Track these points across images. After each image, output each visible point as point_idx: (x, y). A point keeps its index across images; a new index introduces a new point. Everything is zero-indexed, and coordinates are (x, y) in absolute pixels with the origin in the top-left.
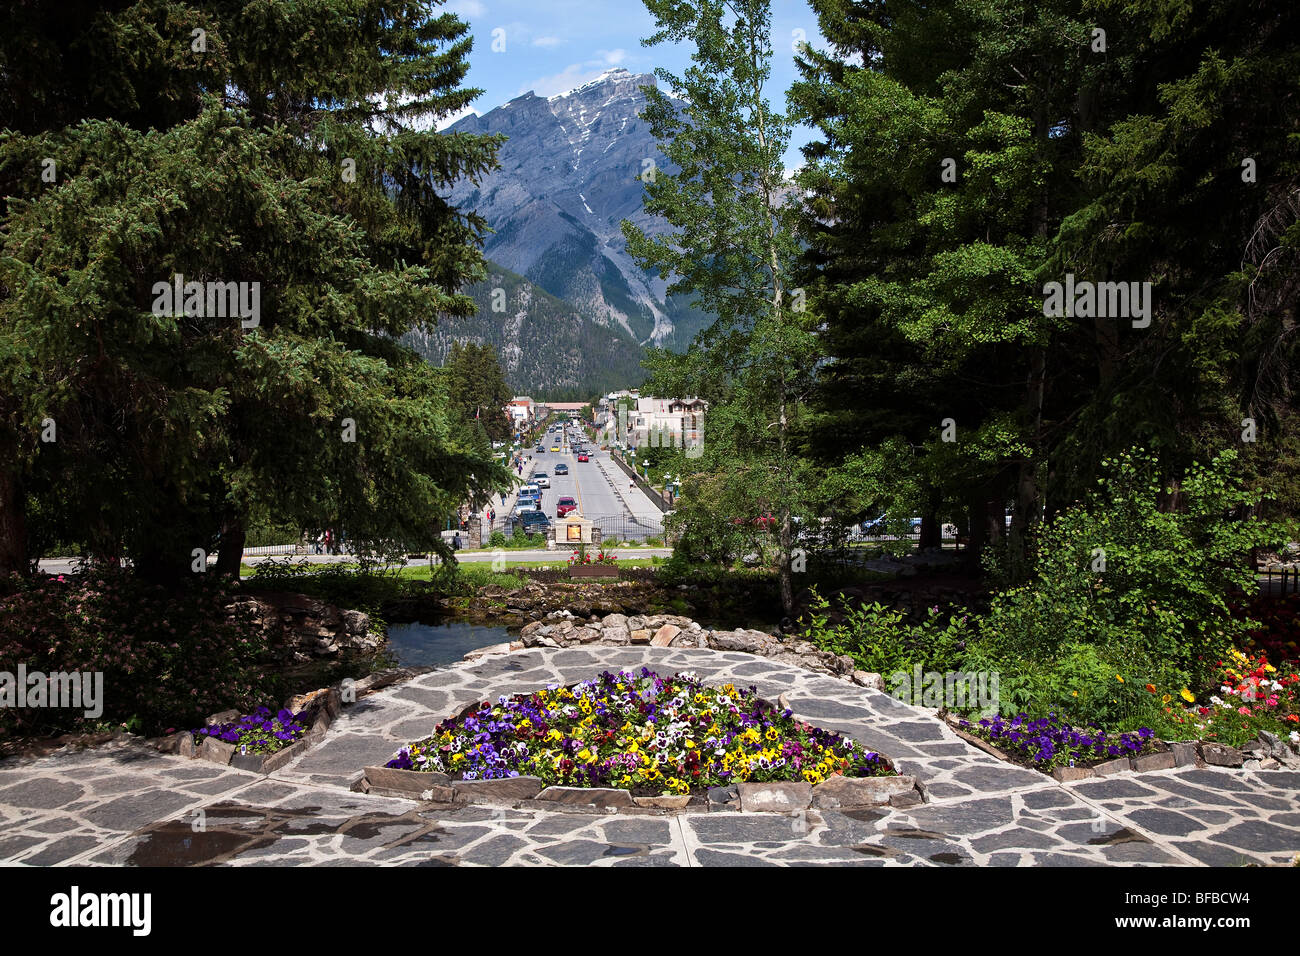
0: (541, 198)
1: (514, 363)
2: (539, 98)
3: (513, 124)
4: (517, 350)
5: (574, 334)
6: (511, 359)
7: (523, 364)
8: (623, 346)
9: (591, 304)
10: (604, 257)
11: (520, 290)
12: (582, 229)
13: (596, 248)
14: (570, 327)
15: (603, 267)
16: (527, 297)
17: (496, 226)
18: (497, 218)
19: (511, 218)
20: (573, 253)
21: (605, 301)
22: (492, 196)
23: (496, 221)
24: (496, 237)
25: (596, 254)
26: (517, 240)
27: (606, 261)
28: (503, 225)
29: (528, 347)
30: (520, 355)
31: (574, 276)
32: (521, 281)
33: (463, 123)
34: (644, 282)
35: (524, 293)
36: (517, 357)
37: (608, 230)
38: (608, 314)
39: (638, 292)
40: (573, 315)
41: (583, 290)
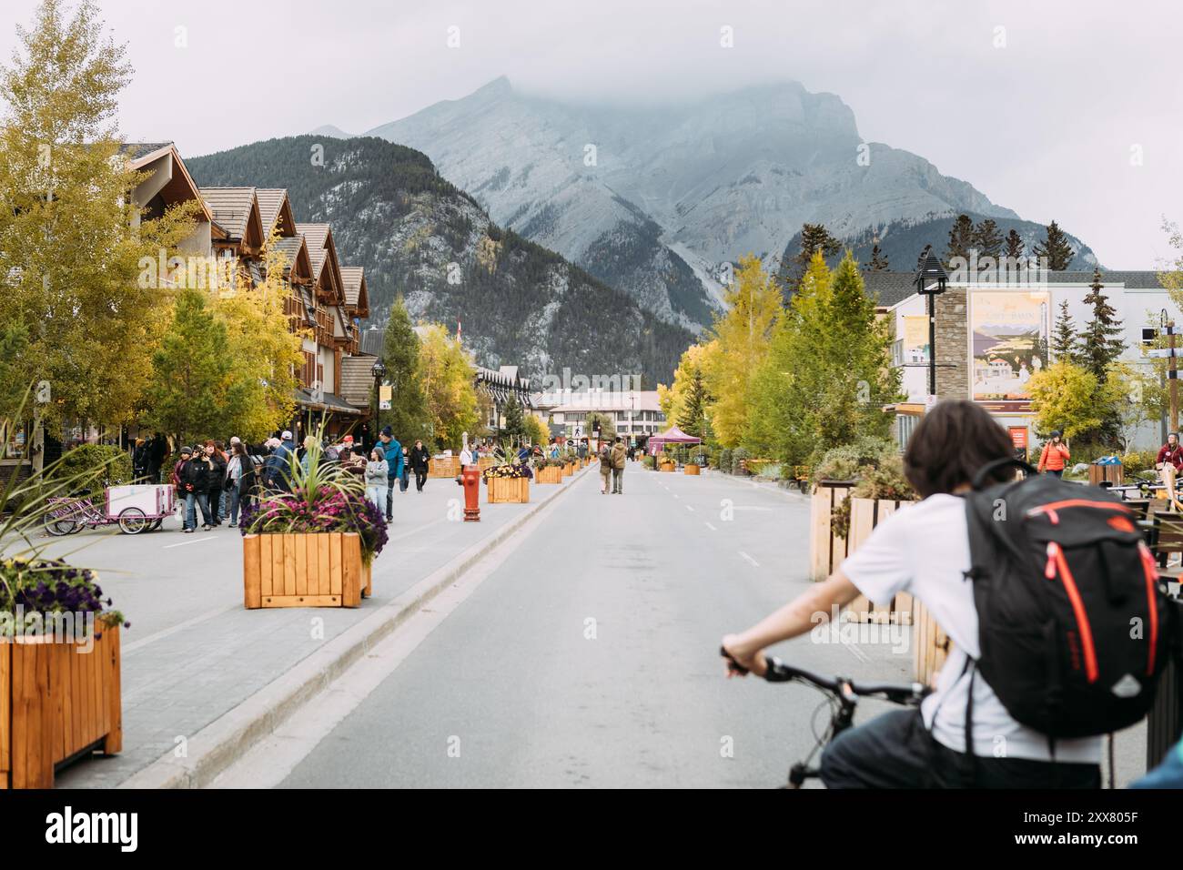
0: (588, 178)
1: (539, 377)
5: (632, 336)
6: (535, 370)
9: (654, 309)
11: (551, 271)
12: (641, 216)
14: (626, 326)
15: (670, 263)
16: (563, 282)
17: (528, 213)
18: (531, 203)
19: (550, 200)
20: (630, 243)
21: (673, 307)
22: (525, 175)
23: (528, 206)
24: (530, 226)
25: (660, 247)
26: (557, 231)
27: (673, 257)
28: (539, 211)
29: (560, 354)
30: (548, 366)
31: (630, 274)
32: (553, 259)
33: (491, 87)
34: (723, 284)
35: (557, 275)
36: (544, 367)
37: (676, 220)
38: (677, 323)
39: (716, 295)
40: (630, 310)
41: (642, 292)
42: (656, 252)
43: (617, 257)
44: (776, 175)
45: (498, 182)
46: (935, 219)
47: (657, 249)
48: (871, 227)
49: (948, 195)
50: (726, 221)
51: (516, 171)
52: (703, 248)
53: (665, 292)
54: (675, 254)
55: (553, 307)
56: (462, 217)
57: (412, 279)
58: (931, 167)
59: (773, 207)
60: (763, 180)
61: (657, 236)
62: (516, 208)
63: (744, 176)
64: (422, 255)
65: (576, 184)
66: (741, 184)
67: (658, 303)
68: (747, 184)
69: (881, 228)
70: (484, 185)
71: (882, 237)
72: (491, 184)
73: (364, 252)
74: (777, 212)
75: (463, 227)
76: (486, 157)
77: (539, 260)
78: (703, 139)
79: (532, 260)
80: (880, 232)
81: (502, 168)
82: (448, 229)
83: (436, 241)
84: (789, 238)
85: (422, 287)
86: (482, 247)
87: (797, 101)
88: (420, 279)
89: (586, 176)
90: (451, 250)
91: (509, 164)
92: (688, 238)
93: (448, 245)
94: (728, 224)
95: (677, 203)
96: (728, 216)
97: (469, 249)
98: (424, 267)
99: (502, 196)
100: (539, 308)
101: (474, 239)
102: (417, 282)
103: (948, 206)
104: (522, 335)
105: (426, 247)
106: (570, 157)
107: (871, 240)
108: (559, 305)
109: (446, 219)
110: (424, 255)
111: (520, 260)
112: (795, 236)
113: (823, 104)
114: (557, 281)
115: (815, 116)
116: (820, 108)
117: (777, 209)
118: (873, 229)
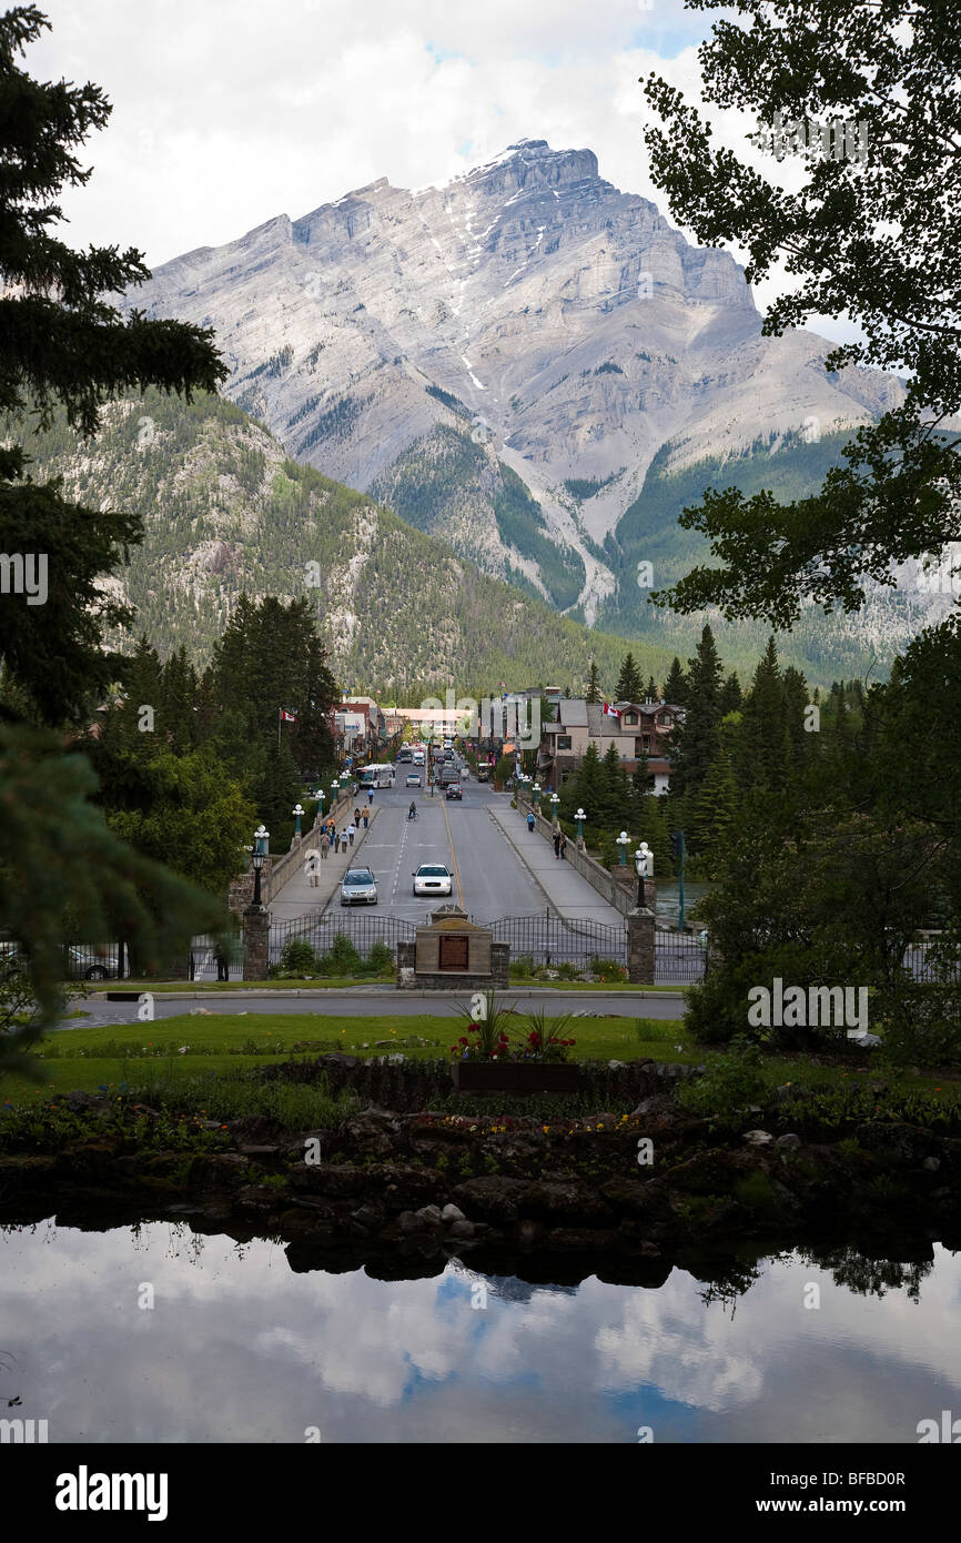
0: (397, 362)
1: (345, 641)
2: (397, 191)
3: (350, 234)
4: (351, 619)
5: (449, 594)
6: (340, 633)
7: (361, 643)
8: (531, 616)
9: (477, 542)
10: (502, 465)
11: (357, 516)
13: (489, 449)
14: (443, 582)
15: (500, 481)
16: (371, 529)
17: (318, 408)
18: (322, 394)
19: (346, 394)
20: (449, 456)
21: (502, 539)
22: (314, 357)
23: (318, 400)
24: (320, 427)
25: (488, 459)
26: (355, 433)
27: (505, 472)
28: (332, 408)
29: (369, 615)
30: (355, 629)
31: (450, 495)
32: (359, 502)
33: (267, 231)
34: (568, 508)
35: (364, 521)
36: (351, 630)
37: (509, 419)
38: (507, 560)
39: (559, 524)
40: (447, 562)
41: (464, 519)
42: (483, 466)
43: (433, 472)
44: (642, 361)
45: (278, 367)
46: (843, 428)
47: (485, 462)
48: (760, 436)
49: (864, 392)
50: (575, 424)
51: (301, 353)
52: (544, 459)
53: (493, 520)
54: (508, 467)
55: (358, 561)
56: (254, 450)
57: (201, 525)
59: (637, 407)
60: (624, 369)
62: (303, 401)
63: (600, 363)
64: (210, 499)
65: (381, 372)
66: (597, 373)
67: (484, 535)
68: (604, 374)
69: (773, 438)
70: (260, 370)
71: (774, 450)
72: (269, 368)
73: (144, 492)
74: (643, 413)
75: (256, 463)
76: (262, 330)
77: (344, 503)
78: (548, 307)
79: (335, 503)
80: (772, 444)
81: (283, 348)
82: (240, 465)
83: (226, 481)
84: (656, 447)
85: (213, 536)
86: (278, 487)
87: (674, 257)
88: (210, 527)
89: (393, 358)
90: (243, 492)
91: (293, 343)
92: (526, 444)
93: (240, 485)
94: (577, 427)
95: (511, 395)
96: (578, 417)
97: (264, 490)
98: (214, 512)
99: (283, 385)
100: (344, 562)
101: (269, 477)
102: (207, 529)
103: (861, 410)
104: (326, 593)
105: (216, 488)
106: (372, 332)
107: (759, 455)
108: (366, 557)
109: (236, 454)
110: (213, 497)
111: (323, 502)
112: (664, 446)
113: (709, 263)
114: (364, 528)
115: (698, 280)
116: (705, 268)
117: (642, 408)
118: (763, 439)
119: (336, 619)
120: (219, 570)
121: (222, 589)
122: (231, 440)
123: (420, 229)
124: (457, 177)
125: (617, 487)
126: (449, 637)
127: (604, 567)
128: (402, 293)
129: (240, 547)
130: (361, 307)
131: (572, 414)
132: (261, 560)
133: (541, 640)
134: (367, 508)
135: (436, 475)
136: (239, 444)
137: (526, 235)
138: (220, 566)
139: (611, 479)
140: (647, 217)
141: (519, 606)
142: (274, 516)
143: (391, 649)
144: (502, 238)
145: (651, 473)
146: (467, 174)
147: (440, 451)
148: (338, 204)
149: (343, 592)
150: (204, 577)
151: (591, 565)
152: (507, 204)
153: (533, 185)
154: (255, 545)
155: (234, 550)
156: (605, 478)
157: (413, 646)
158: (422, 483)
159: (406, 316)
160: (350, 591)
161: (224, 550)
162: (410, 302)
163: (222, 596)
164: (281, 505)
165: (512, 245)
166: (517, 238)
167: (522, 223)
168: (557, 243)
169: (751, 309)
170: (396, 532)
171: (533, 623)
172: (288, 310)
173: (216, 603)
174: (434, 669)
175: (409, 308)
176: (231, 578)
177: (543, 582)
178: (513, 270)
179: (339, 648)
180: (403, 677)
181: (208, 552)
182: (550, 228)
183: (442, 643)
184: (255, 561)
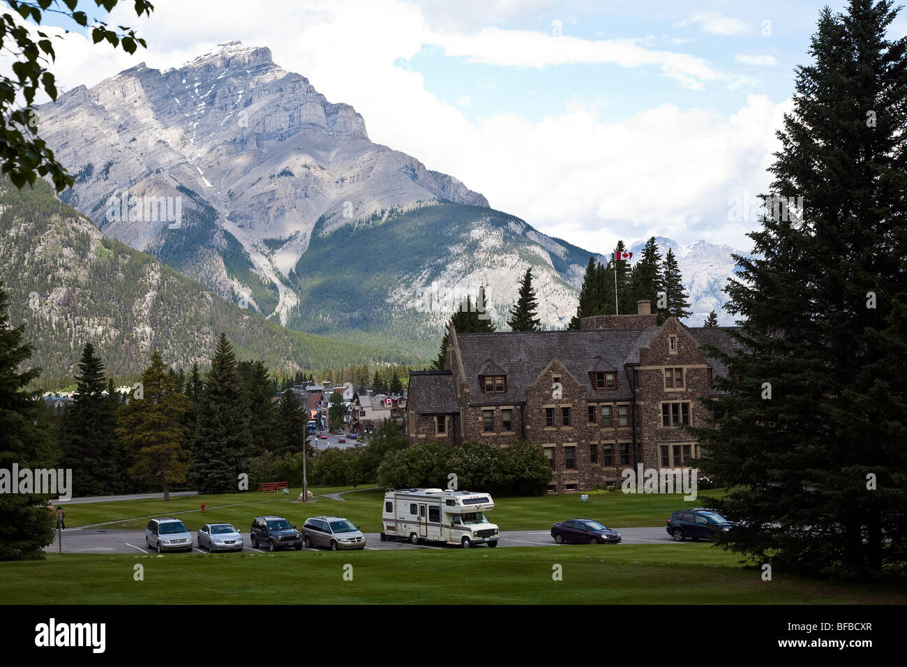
0: (158, 171)
1: (146, 343)
2: (152, 70)
3: (124, 96)
4: (148, 330)
5: (205, 312)
6: (143, 339)
7: (156, 343)
8: (254, 322)
9: (214, 279)
10: (225, 231)
11: (148, 269)
12: (201, 203)
13: (217, 222)
14: (201, 305)
15: (225, 241)
16: (157, 276)
20: (194, 227)
21: (228, 276)
22: (107, 170)
25: (217, 228)
27: (228, 235)
29: (159, 327)
30: (151, 336)
31: (195, 251)
32: (149, 260)
33: (73, 95)
34: (267, 256)
35: (153, 272)
36: (149, 336)
37: (228, 204)
38: (232, 288)
39: (261, 265)
40: (203, 294)
41: (205, 265)
42: (215, 233)
43: (184, 237)
44: (305, 169)
45: (84, 177)
46: (422, 206)
47: (216, 230)
48: (376, 211)
49: (433, 185)
50: (268, 206)
51: (99, 167)
52: (250, 227)
53: (223, 265)
54: (229, 233)
55: (150, 295)
56: (83, 232)
57: (53, 278)
58: (420, 164)
59: (303, 195)
60: (295, 173)
61: (214, 219)
63: (280, 170)
64: (58, 262)
65: (149, 178)
66: (279, 176)
67: (218, 273)
68: (283, 177)
69: (383, 212)
71: (384, 219)
72: (79, 178)
73: (16, 260)
74: (307, 199)
75: (84, 240)
76: (73, 155)
77: (139, 261)
78: (248, 138)
79: (135, 261)
80: (382, 216)
81: (87, 165)
82: (75, 242)
83: (67, 251)
84: (316, 219)
85: (62, 284)
86: (99, 253)
87: (320, 110)
88: (59, 279)
89: (155, 169)
90: (78, 257)
91: (92, 161)
92: (238, 219)
93: (76, 253)
94: (269, 208)
95: (228, 190)
96: (269, 202)
97: (91, 255)
98: (61, 270)
99: (88, 187)
100: (142, 296)
101: (93, 248)
102: (57, 281)
103: (432, 196)
104: (132, 315)
105: (61, 256)
106: (142, 154)
107: (376, 222)
108: (155, 292)
109: (72, 235)
110: (60, 261)
111: (126, 262)
112: (320, 218)
113: (340, 112)
114: (153, 276)
115: (335, 122)
116: (338, 115)
117: (306, 196)
118: (377, 213)
119: (139, 330)
120: (67, 305)
121: (69, 316)
122: (69, 226)
123: (167, 92)
124: (188, 62)
125: (295, 242)
126: (207, 337)
127: (290, 290)
128: (158, 130)
129: (78, 290)
130: (134, 139)
131: (266, 200)
132: (91, 297)
133: (261, 337)
134: (153, 264)
135: (186, 239)
136: (73, 229)
137: (232, 96)
138: (66, 302)
139: (291, 238)
140: (303, 86)
141: (247, 317)
142: (98, 271)
143: (173, 346)
144: (217, 98)
145: (314, 234)
146: (193, 60)
147: (188, 225)
148: (115, 78)
149: (143, 314)
150: (57, 309)
151: (282, 289)
152: (219, 78)
153: (234, 67)
154: (87, 289)
155: (75, 292)
156: (287, 237)
157: (186, 344)
158: (178, 244)
159: (162, 144)
160: (146, 313)
161: (68, 292)
162: (163, 135)
163: (69, 320)
164: (102, 265)
165: (224, 102)
166: (226, 97)
167: (229, 89)
168: (251, 100)
169: (366, 138)
170: (171, 277)
171: (255, 327)
172: (89, 142)
173: (66, 324)
174: (199, 357)
175: (163, 139)
176: (74, 309)
177: (254, 300)
178: (225, 116)
179: (142, 348)
180: (182, 362)
181: (59, 294)
182: (246, 91)
183: (203, 342)
184: (88, 298)
